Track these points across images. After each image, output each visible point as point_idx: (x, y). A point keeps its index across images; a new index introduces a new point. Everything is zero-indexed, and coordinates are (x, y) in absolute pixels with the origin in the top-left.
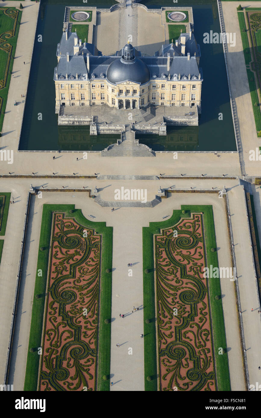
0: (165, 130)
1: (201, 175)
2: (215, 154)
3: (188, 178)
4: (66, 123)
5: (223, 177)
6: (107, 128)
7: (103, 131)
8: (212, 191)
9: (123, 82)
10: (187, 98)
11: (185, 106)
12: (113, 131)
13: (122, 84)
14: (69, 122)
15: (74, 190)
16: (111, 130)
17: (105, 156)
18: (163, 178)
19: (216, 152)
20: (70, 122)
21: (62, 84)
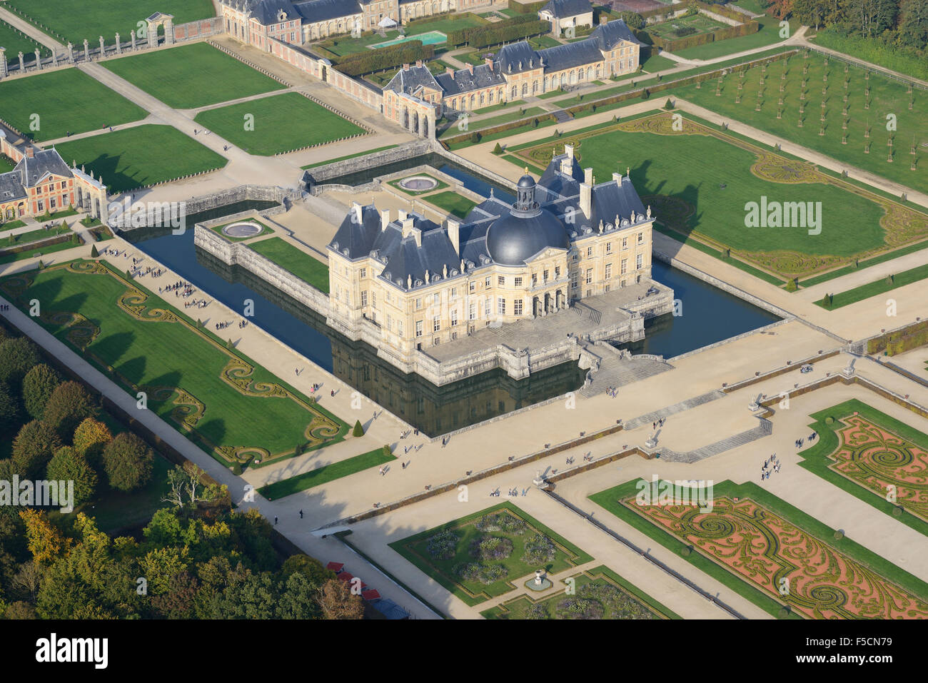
0: (642, 326)
1: (786, 364)
2: (762, 333)
3: (770, 376)
4: (453, 375)
5: (821, 357)
6: (543, 355)
7: (536, 366)
8: (827, 380)
9: (538, 255)
10: (630, 266)
11: (626, 285)
12: (553, 359)
13: (538, 258)
14: (457, 372)
15: (611, 459)
16: (551, 357)
17: (594, 395)
18: (730, 390)
19: (761, 329)
20: (460, 372)
21: (417, 297)
